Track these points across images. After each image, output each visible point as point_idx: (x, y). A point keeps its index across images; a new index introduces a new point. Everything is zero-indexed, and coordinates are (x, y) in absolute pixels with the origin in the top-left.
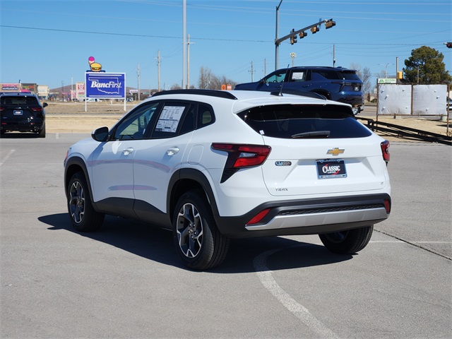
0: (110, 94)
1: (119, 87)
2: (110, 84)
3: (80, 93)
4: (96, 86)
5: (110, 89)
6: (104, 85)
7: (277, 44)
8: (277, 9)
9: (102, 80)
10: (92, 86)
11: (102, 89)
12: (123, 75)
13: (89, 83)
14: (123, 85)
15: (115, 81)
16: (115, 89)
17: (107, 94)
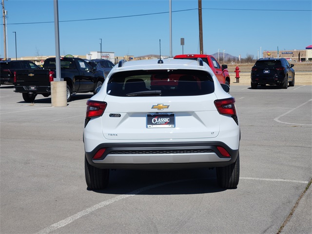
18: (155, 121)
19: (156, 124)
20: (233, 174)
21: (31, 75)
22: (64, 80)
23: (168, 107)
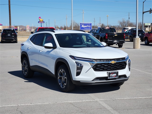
0: (87, 29)
1: (90, 27)
2: (87, 26)
3: (28, 29)
4: (83, 27)
5: (87, 28)
6: (86, 26)
7: (143, 13)
8: (143, 2)
9: (85, 25)
10: (82, 27)
11: (85, 27)
12: (91, 23)
13: (81, 26)
14: (91, 26)
15: (89, 25)
16: (89, 28)
17: (86, 29)
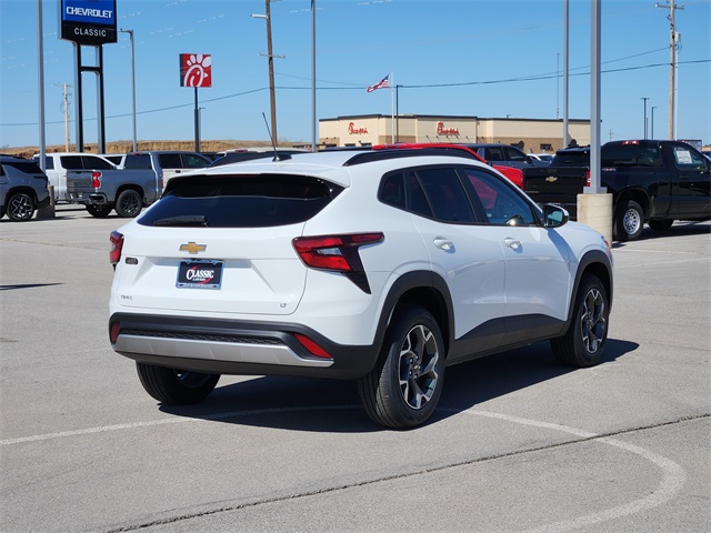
18: (190, 275)
19: (191, 281)
20: (378, 397)
21: (552, 179)
22: (608, 192)
23: (203, 248)
